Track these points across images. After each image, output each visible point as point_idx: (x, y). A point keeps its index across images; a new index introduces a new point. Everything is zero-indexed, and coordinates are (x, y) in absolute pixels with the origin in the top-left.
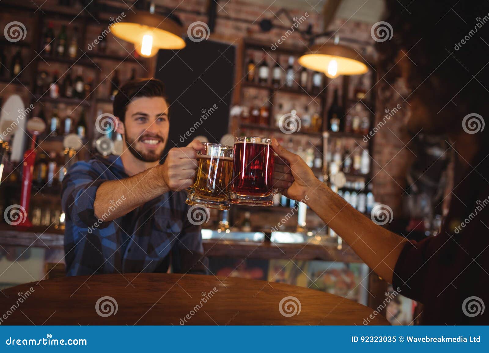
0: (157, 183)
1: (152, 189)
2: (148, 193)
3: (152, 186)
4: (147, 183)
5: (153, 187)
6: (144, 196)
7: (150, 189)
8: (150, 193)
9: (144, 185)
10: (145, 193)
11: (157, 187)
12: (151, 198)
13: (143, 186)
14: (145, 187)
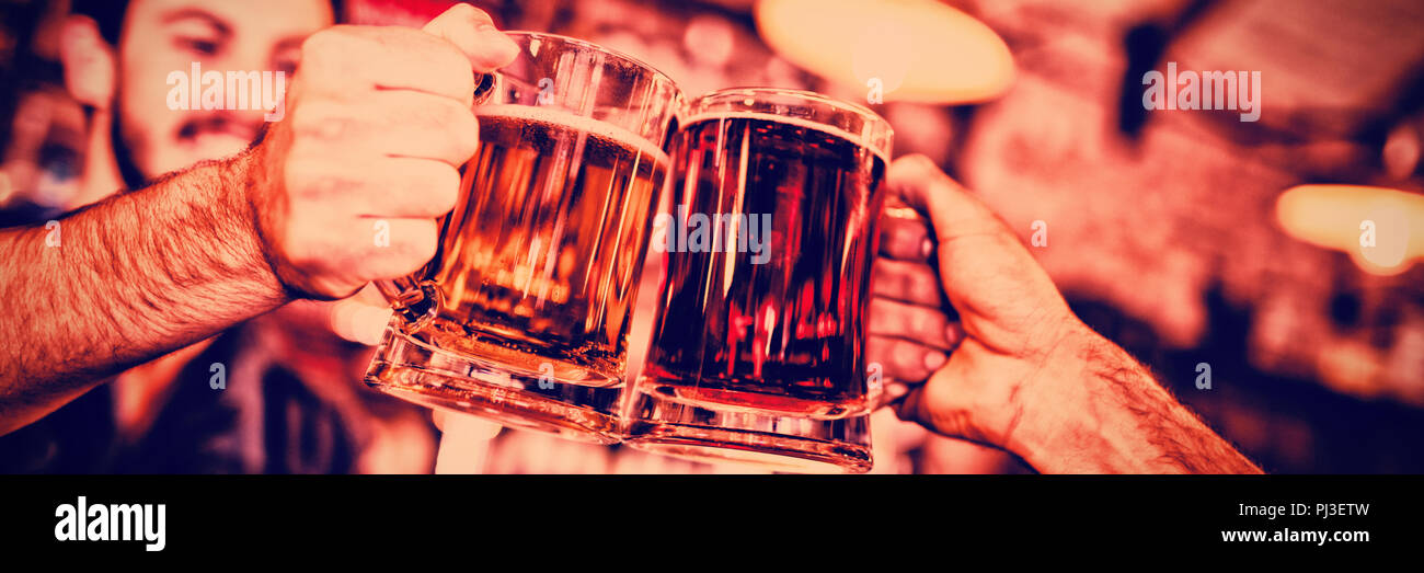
0: (210, 251)
1: (178, 282)
2: (151, 305)
3: (177, 267)
4: (152, 246)
5: (184, 275)
6: (126, 324)
7: (167, 281)
8: (163, 305)
9: (133, 261)
10: (131, 307)
11: (207, 272)
12: (165, 340)
13: (127, 263)
14: (140, 273)
